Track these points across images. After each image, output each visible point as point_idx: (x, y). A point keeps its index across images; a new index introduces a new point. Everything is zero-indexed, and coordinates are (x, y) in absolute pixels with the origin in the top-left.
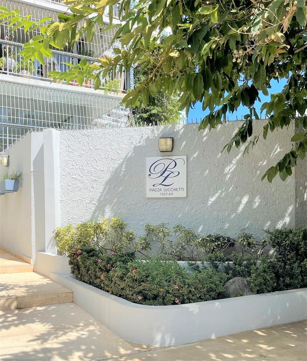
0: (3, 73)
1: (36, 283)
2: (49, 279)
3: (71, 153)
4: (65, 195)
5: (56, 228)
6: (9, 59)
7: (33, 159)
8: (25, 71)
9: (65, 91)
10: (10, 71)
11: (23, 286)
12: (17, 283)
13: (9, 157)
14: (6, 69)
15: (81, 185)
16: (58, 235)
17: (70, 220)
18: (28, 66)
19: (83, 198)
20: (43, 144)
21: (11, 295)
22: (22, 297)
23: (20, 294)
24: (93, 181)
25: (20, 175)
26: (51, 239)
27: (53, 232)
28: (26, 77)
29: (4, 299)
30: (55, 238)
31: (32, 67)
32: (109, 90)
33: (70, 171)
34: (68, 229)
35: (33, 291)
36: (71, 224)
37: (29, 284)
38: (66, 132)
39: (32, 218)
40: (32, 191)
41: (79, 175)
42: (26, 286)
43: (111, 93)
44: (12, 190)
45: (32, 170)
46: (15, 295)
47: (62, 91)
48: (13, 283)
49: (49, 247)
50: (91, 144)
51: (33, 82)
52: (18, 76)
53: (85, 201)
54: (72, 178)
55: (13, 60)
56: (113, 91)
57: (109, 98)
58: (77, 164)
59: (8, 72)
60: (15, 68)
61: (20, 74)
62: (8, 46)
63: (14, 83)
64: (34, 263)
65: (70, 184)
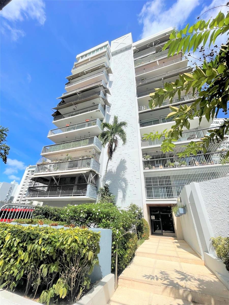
0: (175, 167)
1: (206, 278)
2: (216, 277)
3: (208, 193)
4: (212, 216)
5: (211, 238)
6: (176, 163)
7: (188, 198)
8: (183, 165)
9: (202, 168)
10: (177, 166)
11: (197, 279)
12: (193, 274)
13: (180, 198)
14: (175, 166)
15: (220, 210)
16: (214, 243)
17: (220, 233)
18: (184, 163)
19: (224, 219)
20: (191, 191)
21: (188, 286)
22: (194, 292)
23: (193, 287)
24: (228, 208)
25: (185, 206)
26: (210, 245)
27: (210, 240)
28: (184, 167)
29: (182, 289)
30: (213, 244)
31: (185, 163)
32: (224, 163)
33: (210, 202)
34: (220, 239)
35: (203, 287)
36: (221, 235)
37: (201, 278)
38: (202, 183)
39: (196, 229)
40: (192, 214)
41: (217, 204)
42: (199, 280)
43: (226, 164)
44: (183, 213)
45: (189, 203)
46: (190, 288)
47: (200, 168)
48: (191, 274)
49: (210, 250)
50: (218, 186)
51: (187, 168)
52: (181, 167)
53: (226, 220)
54: (213, 206)
55: (178, 163)
56: (227, 163)
57: (226, 166)
58: (213, 198)
59: (176, 167)
60: (179, 165)
61: (181, 166)
62: (175, 159)
63: (179, 170)
64: (204, 259)
65: (212, 210)
